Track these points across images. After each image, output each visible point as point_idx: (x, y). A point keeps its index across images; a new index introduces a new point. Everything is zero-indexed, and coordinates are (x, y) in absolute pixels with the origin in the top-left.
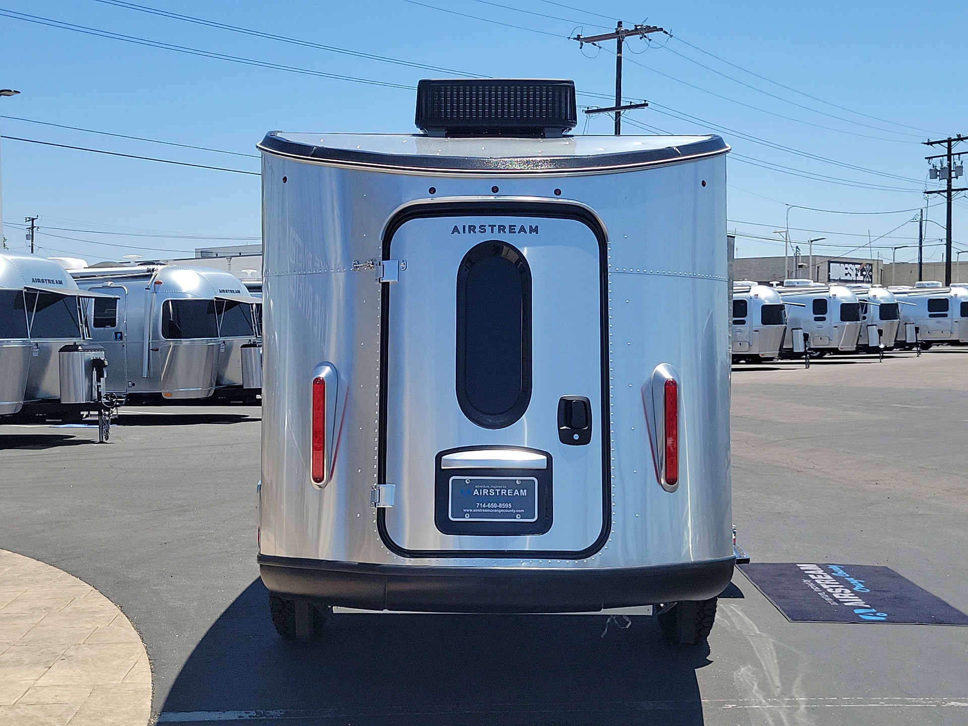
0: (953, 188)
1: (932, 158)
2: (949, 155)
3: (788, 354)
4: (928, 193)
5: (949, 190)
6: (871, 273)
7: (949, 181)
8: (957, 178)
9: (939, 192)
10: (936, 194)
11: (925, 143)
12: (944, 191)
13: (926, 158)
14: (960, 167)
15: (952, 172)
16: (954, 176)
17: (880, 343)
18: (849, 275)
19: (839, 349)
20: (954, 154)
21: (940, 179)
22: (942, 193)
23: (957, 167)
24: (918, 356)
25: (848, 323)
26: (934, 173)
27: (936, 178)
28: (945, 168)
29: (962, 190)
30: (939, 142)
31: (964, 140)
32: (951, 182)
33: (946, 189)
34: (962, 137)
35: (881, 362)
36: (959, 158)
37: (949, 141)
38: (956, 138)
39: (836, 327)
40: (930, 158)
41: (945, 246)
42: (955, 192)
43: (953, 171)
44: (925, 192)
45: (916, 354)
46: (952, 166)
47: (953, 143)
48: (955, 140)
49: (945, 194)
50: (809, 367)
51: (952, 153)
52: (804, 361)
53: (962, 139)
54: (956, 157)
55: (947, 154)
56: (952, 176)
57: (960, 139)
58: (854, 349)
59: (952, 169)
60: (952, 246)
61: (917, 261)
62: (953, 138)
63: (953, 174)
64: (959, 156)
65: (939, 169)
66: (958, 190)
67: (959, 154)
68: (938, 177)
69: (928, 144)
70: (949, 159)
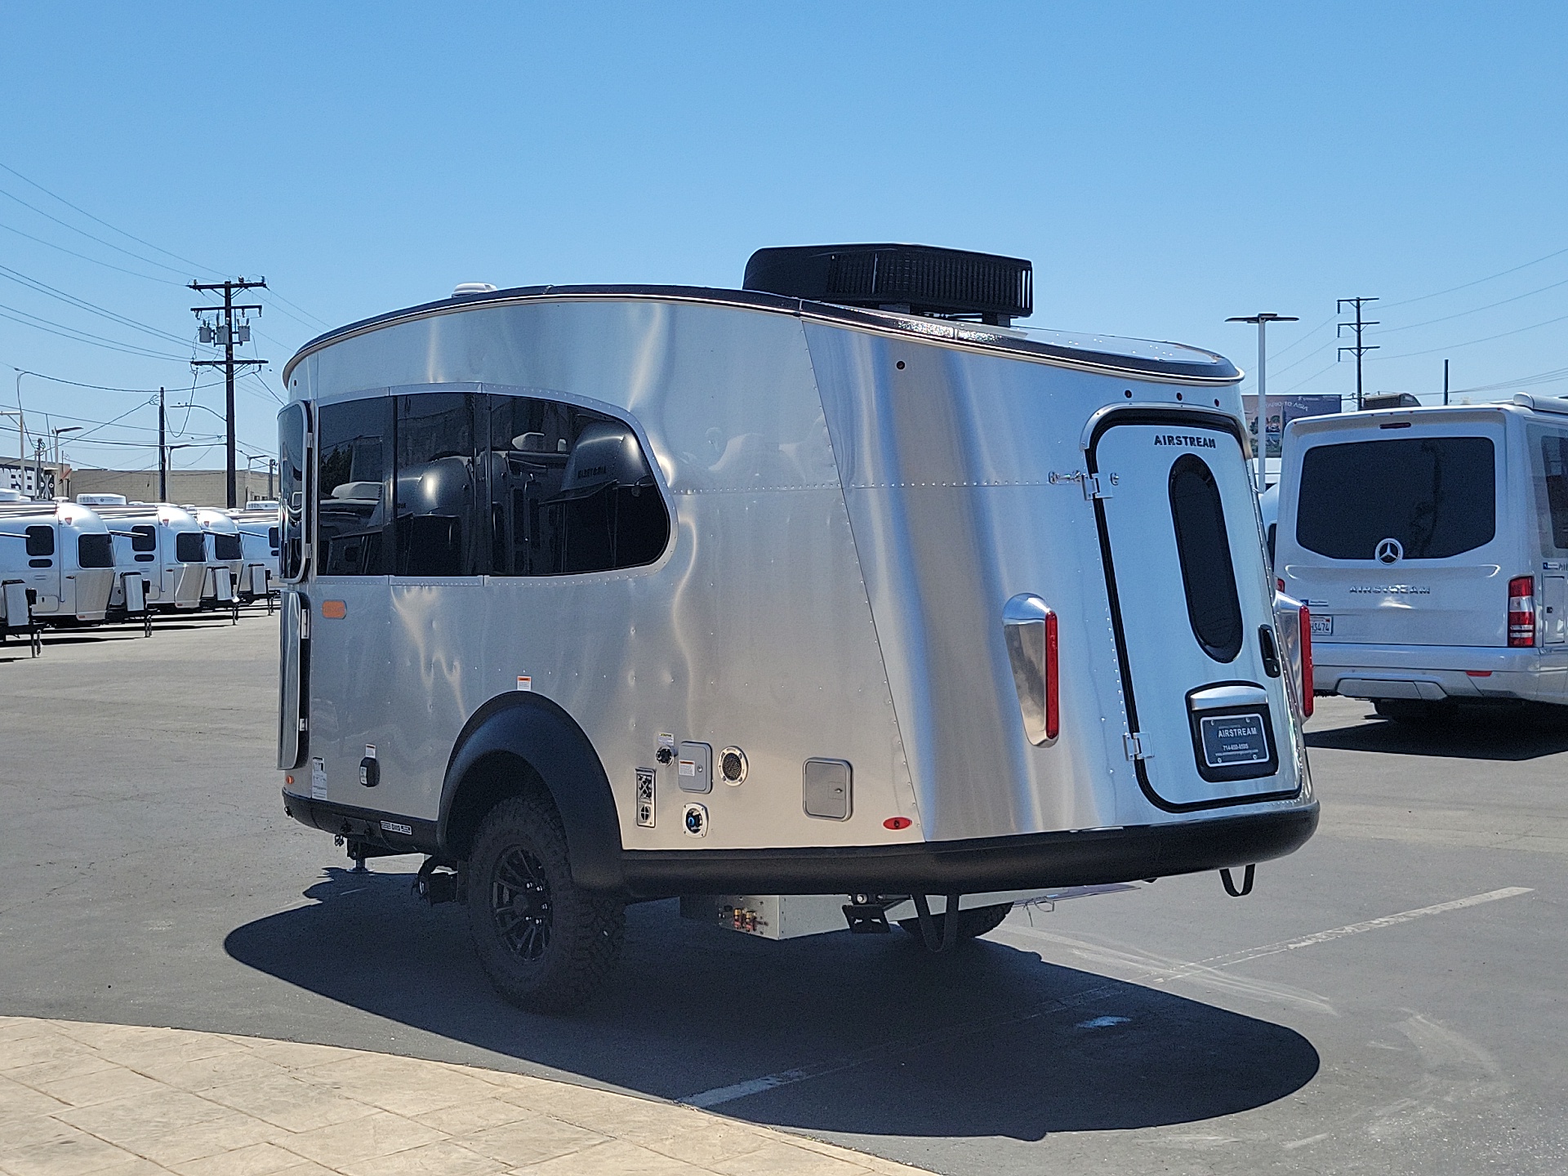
0: (235, 358)
1: (202, 309)
2: (228, 309)
3: (118, 614)
4: (197, 363)
5: (229, 362)
6: (51, 485)
7: (229, 349)
8: (241, 343)
9: (214, 363)
10: (210, 367)
11: (190, 287)
12: (221, 363)
13: (192, 310)
14: (245, 327)
15: (233, 335)
16: (238, 341)
17: (232, 596)
18: (17, 487)
19: (176, 605)
20: (235, 308)
21: (215, 344)
22: (217, 366)
23: (242, 327)
24: (269, 615)
25: (185, 565)
26: (206, 334)
27: (210, 342)
28: (223, 327)
29: (249, 362)
30: (212, 287)
31: (249, 288)
32: (232, 350)
33: (225, 359)
34: (245, 282)
35: (234, 624)
36: (243, 314)
37: (228, 287)
38: (238, 283)
39: (171, 571)
40: (199, 310)
41: (226, 446)
42: (239, 365)
43: (235, 333)
44: (192, 363)
45: (267, 611)
46: (233, 326)
47: (233, 290)
48: (236, 286)
49: (224, 367)
50: (150, 634)
51: (232, 305)
52: (143, 625)
53: (246, 286)
54: (239, 312)
55: (224, 305)
56: (234, 341)
57: (242, 285)
58: (198, 606)
59: (233, 330)
60: (236, 448)
61: (157, 468)
62: (232, 283)
63: (235, 338)
64: (243, 310)
65: (214, 328)
66: (243, 362)
67: (243, 308)
68: (212, 341)
69: (196, 287)
70: (228, 315)
